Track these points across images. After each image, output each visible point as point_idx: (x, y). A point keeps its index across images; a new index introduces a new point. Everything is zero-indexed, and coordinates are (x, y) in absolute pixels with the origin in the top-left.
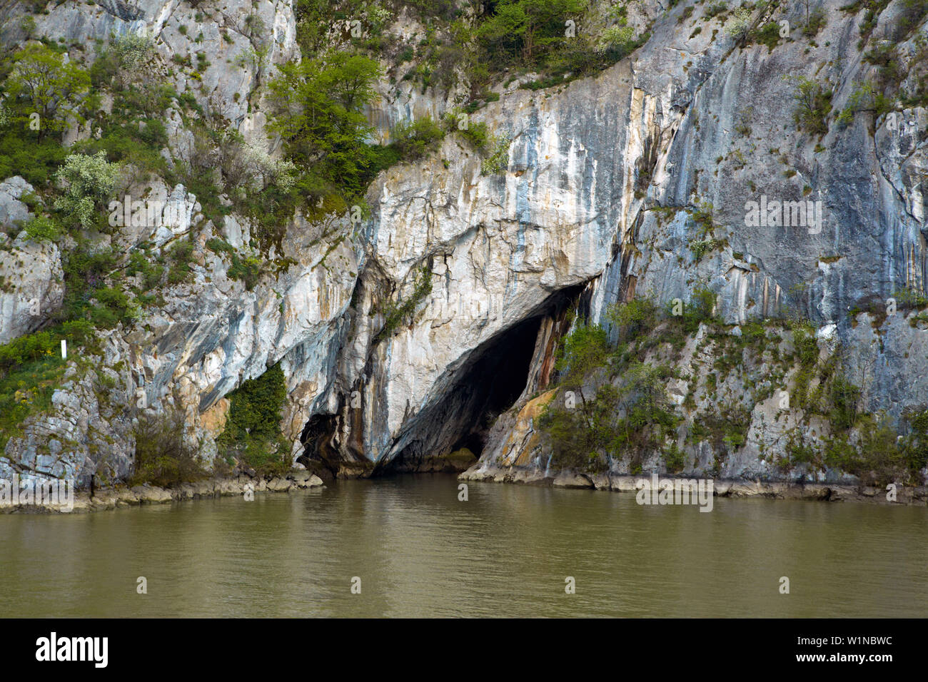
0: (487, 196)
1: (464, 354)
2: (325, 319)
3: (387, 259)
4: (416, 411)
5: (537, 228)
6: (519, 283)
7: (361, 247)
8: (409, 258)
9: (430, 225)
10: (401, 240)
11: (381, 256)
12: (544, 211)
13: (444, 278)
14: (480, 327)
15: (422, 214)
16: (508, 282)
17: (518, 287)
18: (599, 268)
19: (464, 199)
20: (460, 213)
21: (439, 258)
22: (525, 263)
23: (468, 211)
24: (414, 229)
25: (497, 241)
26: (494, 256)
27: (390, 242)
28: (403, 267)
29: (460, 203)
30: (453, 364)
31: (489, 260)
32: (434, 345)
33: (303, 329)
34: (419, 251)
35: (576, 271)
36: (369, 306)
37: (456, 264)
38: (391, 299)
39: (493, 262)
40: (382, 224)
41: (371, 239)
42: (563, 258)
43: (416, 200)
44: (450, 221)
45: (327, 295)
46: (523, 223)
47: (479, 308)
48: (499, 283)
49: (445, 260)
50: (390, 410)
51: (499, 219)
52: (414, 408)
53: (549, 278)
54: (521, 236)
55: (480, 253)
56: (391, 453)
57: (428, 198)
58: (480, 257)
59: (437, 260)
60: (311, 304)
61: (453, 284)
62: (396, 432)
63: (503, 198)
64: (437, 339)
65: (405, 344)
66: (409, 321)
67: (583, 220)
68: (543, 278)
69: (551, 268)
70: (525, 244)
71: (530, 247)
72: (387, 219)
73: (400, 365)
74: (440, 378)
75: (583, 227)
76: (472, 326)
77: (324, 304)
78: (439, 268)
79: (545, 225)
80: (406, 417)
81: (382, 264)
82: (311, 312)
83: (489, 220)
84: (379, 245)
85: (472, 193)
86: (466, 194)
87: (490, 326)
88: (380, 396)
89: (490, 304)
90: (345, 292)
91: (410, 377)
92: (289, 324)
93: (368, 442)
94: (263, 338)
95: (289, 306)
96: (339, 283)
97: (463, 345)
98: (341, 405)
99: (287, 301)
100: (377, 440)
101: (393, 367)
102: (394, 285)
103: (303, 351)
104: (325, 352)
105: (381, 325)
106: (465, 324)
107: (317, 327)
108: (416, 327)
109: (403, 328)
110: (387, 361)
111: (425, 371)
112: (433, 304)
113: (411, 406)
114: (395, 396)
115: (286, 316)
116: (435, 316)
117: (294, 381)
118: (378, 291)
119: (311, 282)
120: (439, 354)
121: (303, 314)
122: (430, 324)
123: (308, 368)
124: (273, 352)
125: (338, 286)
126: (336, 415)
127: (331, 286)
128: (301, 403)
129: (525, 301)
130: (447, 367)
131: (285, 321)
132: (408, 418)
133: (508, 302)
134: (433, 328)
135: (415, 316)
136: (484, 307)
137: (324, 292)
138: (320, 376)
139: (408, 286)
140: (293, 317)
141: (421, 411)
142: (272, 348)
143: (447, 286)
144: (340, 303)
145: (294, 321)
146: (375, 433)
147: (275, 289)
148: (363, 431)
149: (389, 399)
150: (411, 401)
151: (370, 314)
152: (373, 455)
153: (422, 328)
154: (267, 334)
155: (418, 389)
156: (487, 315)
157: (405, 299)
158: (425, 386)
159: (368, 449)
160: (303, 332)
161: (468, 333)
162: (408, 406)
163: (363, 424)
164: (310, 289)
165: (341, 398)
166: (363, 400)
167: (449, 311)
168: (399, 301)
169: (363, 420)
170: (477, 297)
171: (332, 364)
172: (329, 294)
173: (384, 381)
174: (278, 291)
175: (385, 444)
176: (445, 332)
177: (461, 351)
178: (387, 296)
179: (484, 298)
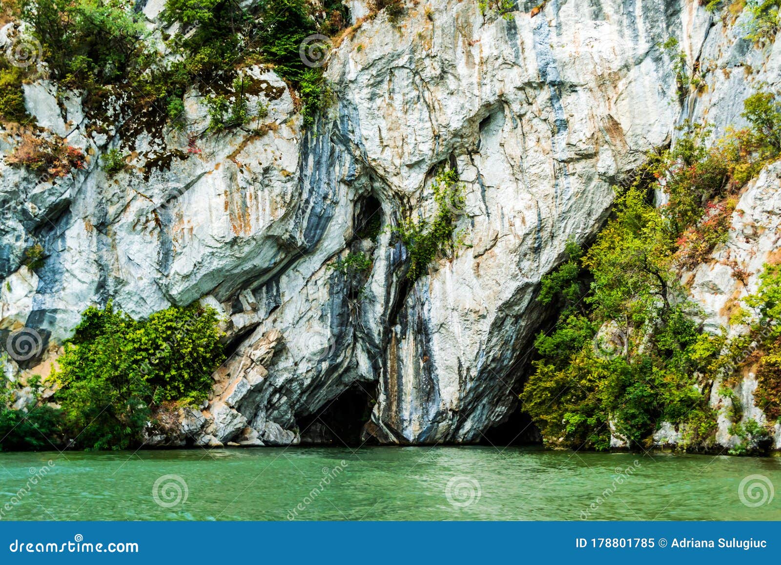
0: (496, 53)
1: (521, 290)
2: (241, 235)
3: (386, 164)
4: (474, 373)
5: (573, 88)
6: (571, 179)
7: (343, 148)
8: (415, 159)
9: (430, 108)
10: (396, 134)
11: (374, 160)
12: (574, 59)
13: (477, 186)
14: (537, 250)
15: (415, 93)
16: (556, 178)
17: (573, 184)
18: (665, 131)
19: (467, 63)
20: (464, 82)
21: (462, 157)
22: (569, 145)
23: (475, 80)
24: (409, 117)
25: (530, 120)
26: (531, 143)
27: (381, 138)
28: (413, 174)
29: (462, 69)
30: (508, 305)
31: (525, 150)
32: (481, 280)
33: (211, 250)
34: (426, 148)
35: (636, 144)
36: (389, 235)
37: (488, 163)
38: (411, 222)
39: (531, 153)
40: (363, 111)
41: (351, 136)
42: (614, 127)
43: (396, 72)
44: (453, 98)
45: (244, 203)
46: (553, 84)
47: (523, 221)
48: (545, 182)
49: (472, 160)
50: (440, 372)
51: (519, 84)
52: (468, 369)
53: (606, 162)
54: (557, 106)
55: (513, 141)
56: (462, 432)
57: (413, 66)
58: (514, 149)
59: (462, 161)
60: (214, 213)
61: (489, 193)
62: (455, 402)
63: (517, 52)
64: (482, 272)
65: (444, 283)
66: (449, 252)
67: (631, 61)
68: (599, 164)
69: (606, 146)
70: (565, 117)
71: (571, 120)
72: (367, 104)
73: (442, 311)
74: (497, 325)
75: (634, 72)
76: (524, 248)
77: (241, 216)
78: (467, 174)
79: (583, 83)
80: (462, 382)
81: (381, 172)
82: (216, 224)
83: (510, 91)
84: (368, 145)
85: (475, 51)
86: (469, 55)
87: (548, 248)
88: (426, 355)
89: (539, 215)
90: (279, 199)
91: (456, 327)
92: (180, 241)
93: (406, 415)
94: (136, 261)
95: (180, 217)
96: (267, 186)
97: (514, 277)
98: (375, 368)
99: (176, 210)
100: (420, 413)
101: (434, 314)
102: (409, 201)
103: (278, 291)
104: (322, 294)
105: (404, 257)
106: (511, 247)
107: (236, 247)
108: (457, 257)
109: (442, 261)
110: (426, 307)
111: (473, 317)
112: (473, 225)
113: (465, 366)
114: (443, 353)
115: (173, 231)
116: (475, 242)
117: (261, 330)
118: (395, 213)
119: (214, 184)
120: (487, 292)
121: (201, 227)
122: (471, 253)
123: (289, 314)
124: (164, 281)
125: (266, 190)
126: (377, 381)
127: (251, 190)
128: (252, 357)
129: (588, 205)
130: (500, 309)
131: (171, 237)
132: (465, 383)
133: (563, 208)
134: (476, 257)
135: (456, 244)
136: (532, 220)
137: (237, 197)
138: (317, 325)
139: (429, 201)
140: (186, 231)
141: (481, 372)
142: (159, 275)
143: (483, 197)
144: (272, 214)
145: (187, 237)
146: (416, 403)
147: (141, 191)
148: (400, 400)
149: (436, 358)
150: (463, 359)
151: (390, 244)
152: (411, 432)
153: (464, 258)
154: (142, 255)
155: (468, 342)
156: (539, 231)
157: (432, 221)
158: (477, 338)
159: (406, 424)
160: (213, 254)
161: (517, 259)
162: (460, 366)
163: (400, 391)
164: (213, 193)
165: (371, 357)
166: (399, 359)
167: (491, 232)
168: (423, 224)
169: (400, 385)
170: (520, 206)
171: (338, 311)
172: (248, 200)
173: (427, 335)
174: (148, 194)
175: (431, 417)
176: (490, 262)
177: (514, 285)
178: (405, 218)
179: (530, 207)
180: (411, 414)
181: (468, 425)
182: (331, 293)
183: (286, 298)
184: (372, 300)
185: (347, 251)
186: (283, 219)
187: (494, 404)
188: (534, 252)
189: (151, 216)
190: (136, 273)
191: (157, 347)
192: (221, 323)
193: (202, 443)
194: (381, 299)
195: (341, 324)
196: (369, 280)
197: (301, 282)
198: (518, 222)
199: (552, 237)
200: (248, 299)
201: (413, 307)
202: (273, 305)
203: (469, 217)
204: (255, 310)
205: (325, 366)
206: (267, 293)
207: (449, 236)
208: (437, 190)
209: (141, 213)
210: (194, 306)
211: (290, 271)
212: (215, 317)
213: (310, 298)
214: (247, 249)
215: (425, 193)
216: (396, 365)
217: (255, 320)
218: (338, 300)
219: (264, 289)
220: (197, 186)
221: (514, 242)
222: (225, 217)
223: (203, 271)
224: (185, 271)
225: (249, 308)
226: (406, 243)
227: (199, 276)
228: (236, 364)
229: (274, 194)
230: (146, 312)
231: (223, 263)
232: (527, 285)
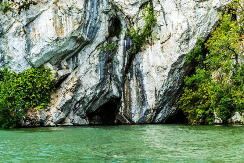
1: (181, 57)
2: (60, 36)
3: (122, 4)
4: (162, 93)
6: (201, 9)
11: (117, 3)
13: (161, 13)
14: (187, 40)
16: (195, 9)
21: (155, 0)
28: (134, 8)
30: (175, 64)
32: (164, 54)
33: (48, 43)
36: (124, 35)
38: (133, 29)
45: (61, 23)
47: (181, 28)
48: (190, 11)
49: (159, 2)
50: (147, 93)
52: (159, 92)
56: (157, 118)
59: (155, 2)
60: (48, 27)
61: (167, 16)
62: (154, 106)
64: (164, 50)
65: (148, 55)
66: (150, 41)
68: (213, 3)
73: (148, 67)
74: (171, 73)
76: (182, 39)
77: (60, 28)
80: (157, 97)
82: (49, 32)
87: (192, 39)
88: (141, 85)
89: (188, 25)
90: (76, 21)
91: (154, 74)
92: (34, 40)
93: (133, 111)
94: (16, 49)
95: (34, 30)
96: (71, 15)
97: (178, 52)
98: (120, 92)
99: (32, 27)
100: (139, 110)
101: (144, 68)
102: (132, 20)
103: (77, 60)
104: (96, 61)
105: (131, 44)
106: (177, 39)
107: (58, 42)
108: (154, 44)
109: (147, 46)
110: (141, 66)
111: (161, 69)
112: (160, 30)
113: (158, 90)
114: (148, 85)
115: (31, 35)
116: (161, 37)
117: (70, 77)
118: (126, 25)
119: (48, 15)
120: (167, 59)
121: (43, 34)
122: (159, 42)
123: (82, 70)
124: (28, 57)
125: (70, 17)
126: (121, 98)
127: (64, 17)
128: (67, 88)
129: (209, 20)
130: (172, 66)
131: (31, 38)
132: (158, 97)
133: (198, 22)
134: (162, 44)
135: (153, 38)
136: (185, 27)
137: (58, 20)
138: (94, 74)
139: (141, 20)
140: (37, 35)
141: (165, 93)
142: (26, 55)
143: (164, 17)
144: (73, 27)
145: (37, 38)
146: (137, 106)
147: (17, 19)
148: (130, 105)
149: (145, 87)
150: (157, 88)
151: (125, 39)
152: (135, 119)
153: (156, 44)
154: (19, 46)
155: (159, 80)
156: (188, 32)
157: (142, 28)
158: (163, 78)
159: (133, 115)
160: (48, 45)
161: (179, 44)
162: (156, 90)
163: (130, 101)
164: (48, 19)
165: (118, 87)
166: (130, 88)
167: (168, 33)
168: (139, 30)
169: (130, 99)
170: (180, 21)
171: (103, 68)
172: (63, 21)
173: (141, 77)
174: (21, 20)
175: (144, 112)
176: (168, 45)
177: (178, 55)
178: (131, 27)
179: (184, 22)
180: (135, 111)
181: (160, 115)
182: (100, 61)
183: (81, 63)
184: (118, 63)
185: (106, 42)
186: (78, 29)
187: (171, 106)
188: (186, 41)
189: (22, 30)
190: (17, 54)
191: (27, 85)
192: (53, 74)
193: (47, 125)
194: (122, 63)
195: (105, 74)
196: (116, 54)
197: (87, 56)
198: (179, 28)
199: (194, 34)
200: (64, 64)
201: (135, 66)
202: (75, 66)
203: (158, 26)
204: (67, 68)
205: (98, 91)
206: (72, 61)
207: (150, 34)
208: (144, 15)
209: (17, 28)
210: (41, 67)
211: (82, 51)
212: (51, 72)
213: (91, 63)
214: (63, 42)
215: (139, 16)
216: (128, 90)
217: (68, 73)
218: (103, 63)
219: (71, 59)
220: (41, 16)
221: (177, 36)
222: (53, 29)
223: (45, 53)
224: (37, 53)
225: (65, 68)
226: (132, 38)
227: (43, 54)
228: (60, 91)
229: (74, 19)
230: (21, 70)
231: (53, 48)
232: (184, 55)
